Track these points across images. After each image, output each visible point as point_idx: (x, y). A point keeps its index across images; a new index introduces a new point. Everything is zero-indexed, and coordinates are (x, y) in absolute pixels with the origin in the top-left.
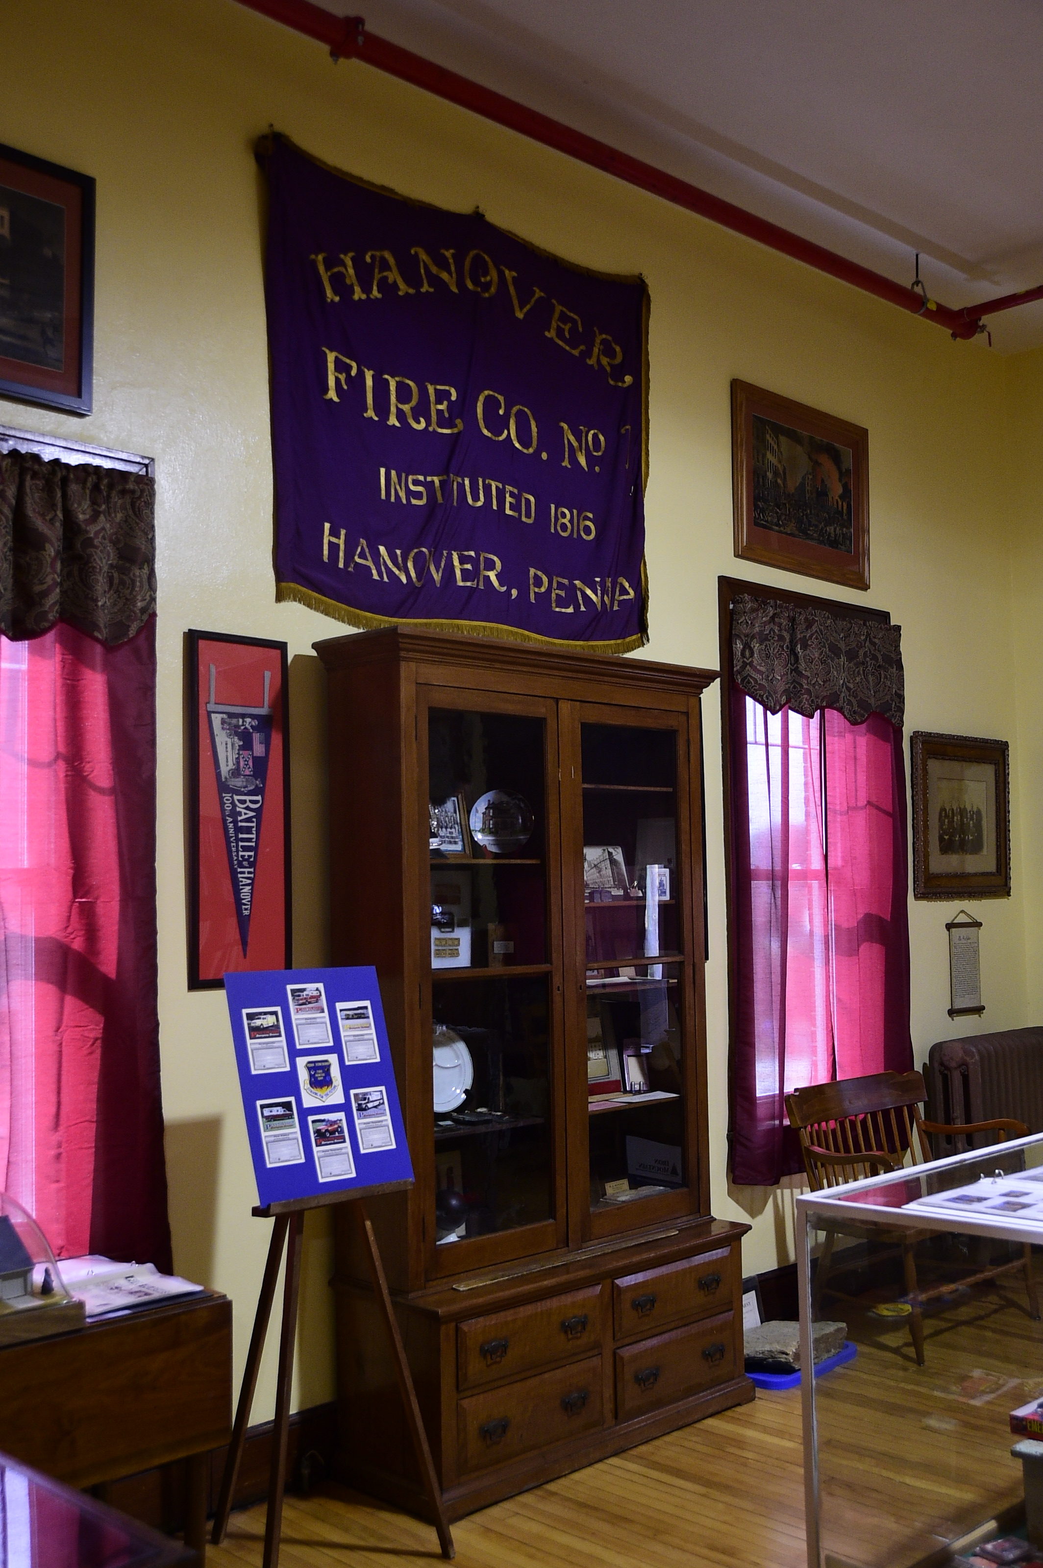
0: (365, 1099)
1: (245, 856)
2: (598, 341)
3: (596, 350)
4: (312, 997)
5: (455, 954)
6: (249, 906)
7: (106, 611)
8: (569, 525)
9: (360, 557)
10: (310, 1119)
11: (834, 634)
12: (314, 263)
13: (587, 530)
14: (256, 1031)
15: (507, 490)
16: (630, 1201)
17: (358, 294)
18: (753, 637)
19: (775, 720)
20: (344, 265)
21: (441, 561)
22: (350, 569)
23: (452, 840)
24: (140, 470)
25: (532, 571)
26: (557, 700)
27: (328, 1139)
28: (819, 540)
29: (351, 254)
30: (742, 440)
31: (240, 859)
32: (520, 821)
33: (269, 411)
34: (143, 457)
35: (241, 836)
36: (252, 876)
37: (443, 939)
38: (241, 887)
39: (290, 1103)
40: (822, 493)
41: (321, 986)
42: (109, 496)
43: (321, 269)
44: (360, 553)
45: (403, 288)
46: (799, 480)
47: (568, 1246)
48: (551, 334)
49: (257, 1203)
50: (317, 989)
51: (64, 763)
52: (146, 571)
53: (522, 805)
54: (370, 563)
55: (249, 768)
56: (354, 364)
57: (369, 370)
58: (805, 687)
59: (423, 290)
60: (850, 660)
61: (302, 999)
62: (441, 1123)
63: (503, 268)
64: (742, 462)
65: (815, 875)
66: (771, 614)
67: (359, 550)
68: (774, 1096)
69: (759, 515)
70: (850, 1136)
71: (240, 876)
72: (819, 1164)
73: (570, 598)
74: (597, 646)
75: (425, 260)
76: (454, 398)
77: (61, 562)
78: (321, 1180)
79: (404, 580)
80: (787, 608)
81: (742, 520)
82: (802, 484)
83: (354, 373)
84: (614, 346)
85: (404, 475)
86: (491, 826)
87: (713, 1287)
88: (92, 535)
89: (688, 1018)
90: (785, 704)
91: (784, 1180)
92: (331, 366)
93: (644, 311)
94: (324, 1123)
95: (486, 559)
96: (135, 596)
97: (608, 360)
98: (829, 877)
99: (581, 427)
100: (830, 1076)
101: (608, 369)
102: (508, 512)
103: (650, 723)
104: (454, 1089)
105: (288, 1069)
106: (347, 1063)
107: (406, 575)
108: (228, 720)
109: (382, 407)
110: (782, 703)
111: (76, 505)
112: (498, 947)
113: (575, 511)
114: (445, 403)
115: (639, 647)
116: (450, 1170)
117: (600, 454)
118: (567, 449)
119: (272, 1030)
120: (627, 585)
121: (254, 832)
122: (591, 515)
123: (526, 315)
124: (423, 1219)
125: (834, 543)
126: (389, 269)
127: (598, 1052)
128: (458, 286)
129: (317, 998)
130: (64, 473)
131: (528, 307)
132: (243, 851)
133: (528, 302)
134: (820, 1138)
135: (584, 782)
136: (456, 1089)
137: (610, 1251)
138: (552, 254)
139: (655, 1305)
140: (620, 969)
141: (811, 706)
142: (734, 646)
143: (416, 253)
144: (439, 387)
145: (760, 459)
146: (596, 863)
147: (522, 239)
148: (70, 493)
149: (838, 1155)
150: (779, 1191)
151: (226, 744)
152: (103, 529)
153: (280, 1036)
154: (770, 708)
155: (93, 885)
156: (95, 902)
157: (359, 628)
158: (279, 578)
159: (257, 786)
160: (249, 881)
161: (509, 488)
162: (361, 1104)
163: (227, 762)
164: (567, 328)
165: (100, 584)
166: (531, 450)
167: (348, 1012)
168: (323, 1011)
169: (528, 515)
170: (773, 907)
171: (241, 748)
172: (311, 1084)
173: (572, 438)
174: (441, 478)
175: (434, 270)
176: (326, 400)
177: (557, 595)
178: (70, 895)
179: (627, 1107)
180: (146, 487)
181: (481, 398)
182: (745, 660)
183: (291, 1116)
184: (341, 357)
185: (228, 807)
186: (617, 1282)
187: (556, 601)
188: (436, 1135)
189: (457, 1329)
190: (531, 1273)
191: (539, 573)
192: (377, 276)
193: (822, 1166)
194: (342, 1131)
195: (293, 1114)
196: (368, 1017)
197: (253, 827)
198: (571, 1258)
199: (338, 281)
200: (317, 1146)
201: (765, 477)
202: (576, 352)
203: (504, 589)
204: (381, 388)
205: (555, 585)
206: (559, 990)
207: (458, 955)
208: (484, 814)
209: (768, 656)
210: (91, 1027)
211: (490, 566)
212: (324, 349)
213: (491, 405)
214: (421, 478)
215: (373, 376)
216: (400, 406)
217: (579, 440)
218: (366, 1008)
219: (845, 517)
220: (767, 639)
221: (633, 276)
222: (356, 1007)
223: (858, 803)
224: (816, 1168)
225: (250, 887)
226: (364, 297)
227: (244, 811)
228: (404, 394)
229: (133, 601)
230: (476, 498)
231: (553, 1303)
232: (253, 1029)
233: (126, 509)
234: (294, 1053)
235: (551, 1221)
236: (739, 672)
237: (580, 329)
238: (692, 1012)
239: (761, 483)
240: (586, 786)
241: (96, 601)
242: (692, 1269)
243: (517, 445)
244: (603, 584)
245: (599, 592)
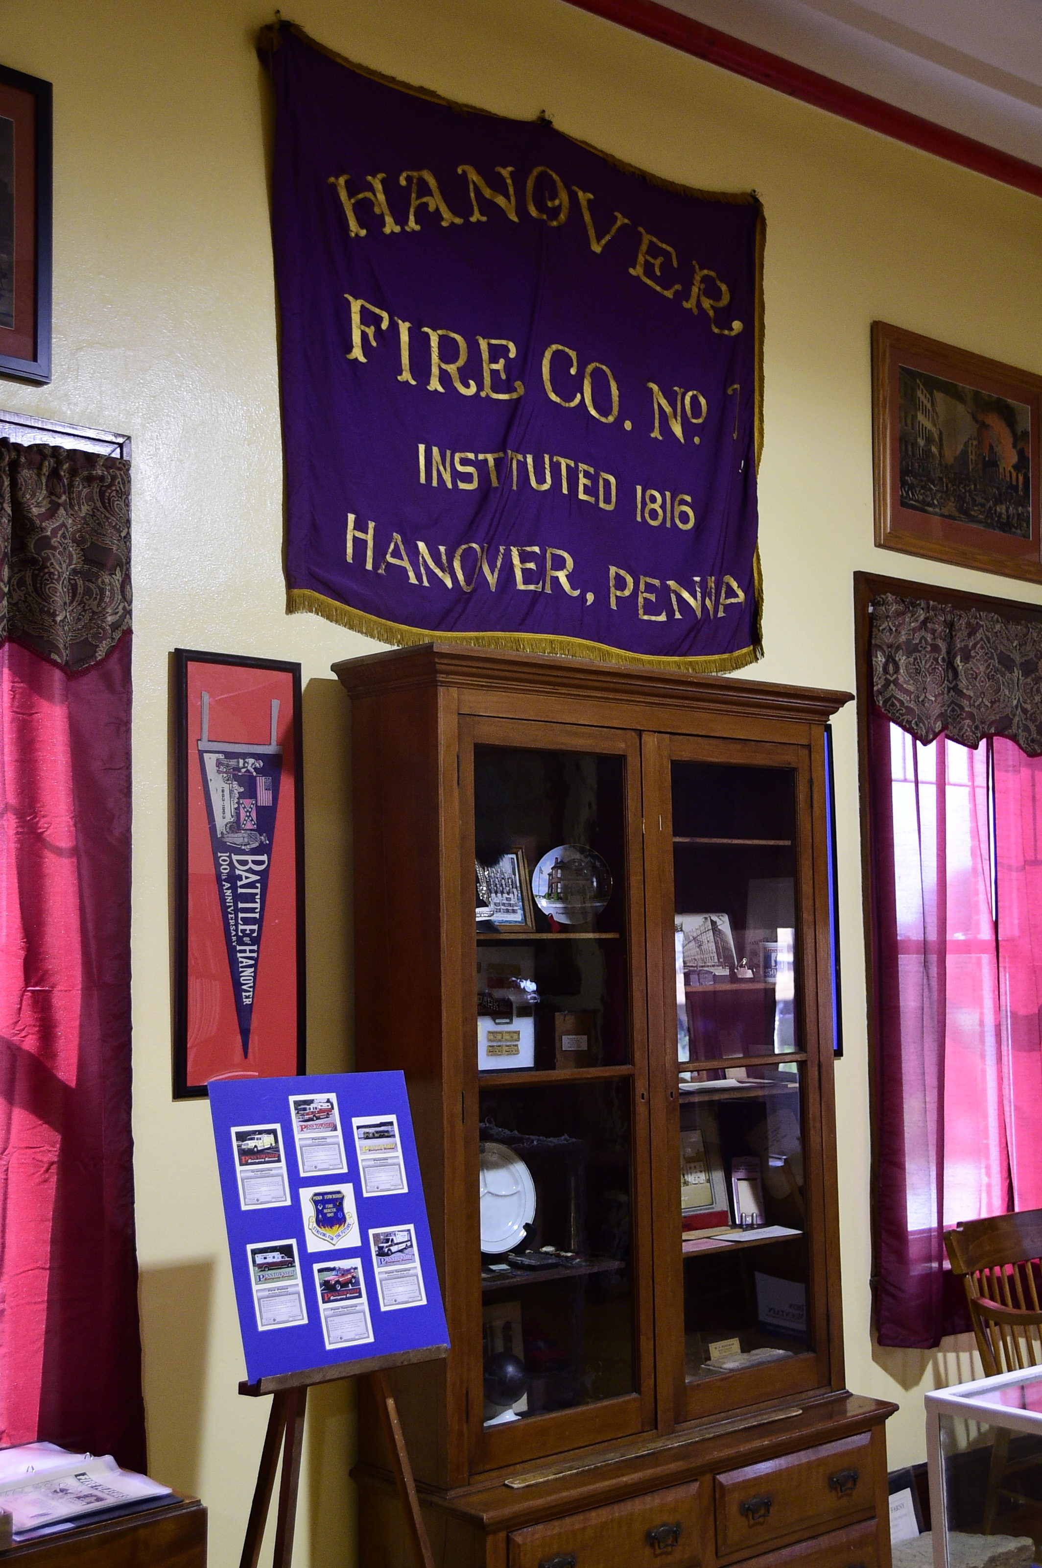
0: (387, 1241)
1: (246, 930)
2: (698, 278)
3: (695, 290)
4: (321, 1111)
5: (513, 1050)
6: (251, 993)
7: (66, 628)
8: (660, 511)
9: (393, 556)
10: (316, 1267)
11: (1006, 642)
12: (334, 188)
13: (684, 518)
14: (249, 1155)
15: (580, 468)
16: (742, 1369)
17: (390, 226)
18: (898, 648)
19: (928, 753)
20: (372, 189)
21: (497, 558)
22: (380, 571)
23: (509, 908)
24: (113, 451)
25: (613, 570)
26: (640, 733)
27: (339, 1293)
28: (986, 523)
29: (381, 176)
30: (885, 399)
31: (240, 934)
32: (595, 884)
33: (277, 375)
34: (117, 435)
35: (240, 905)
36: (255, 955)
37: (500, 1033)
38: (241, 970)
39: (290, 1247)
40: (991, 463)
41: (333, 1097)
42: (71, 485)
43: (343, 195)
44: (393, 551)
45: (448, 218)
46: (960, 447)
47: (656, 1428)
48: (637, 271)
49: (245, 1378)
50: (328, 1101)
51: (14, 817)
52: (118, 576)
53: (598, 864)
54: (406, 564)
55: (252, 820)
56: (385, 315)
57: (404, 322)
58: (967, 709)
59: (473, 219)
60: (1026, 674)
61: (308, 1114)
62: (493, 1267)
63: (575, 188)
64: (885, 428)
65: (980, 947)
66: (922, 618)
67: (392, 546)
68: (930, 1230)
69: (907, 493)
70: (1033, 1285)
71: (239, 955)
72: (992, 1323)
73: (662, 603)
74: (697, 662)
75: (475, 179)
76: (512, 354)
77: (9, 568)
78: (329, 1347)
79: (449, 584)
80: (943, 610)
81: (885, 500)
82: (964, 453)
83: (384, 325)
84: (719, 283)
85: (448, 453)
86: (559, 891)
87: (849, 1486)
88: (49, 533)
89: (812, 1132)
90: (940, 732)
91: (947, 1341)
92: (356, 318)
93: (758, 237)
94: (334, 1273)
95: (554, 556)
96: (104, 609)
97: (711, 302)
98: (1001, 950)
99: (676, 388)
100: (1005, 1205)
101: (711, 313)
102: (582, 496)
103: (760, 759)
104: (510, 1224)
105: (288, 1203)
106: (365, 1195)
107: (451, 578)
108: (225, 762)
109: (421, 368)
110: (937, 730)
111: (28, 496)
112: (568, 1042)
113: (668, 494)
114: (502, 361)
115: (751, 663)
116: (507, 1327)
117: (700, 421)
118: (657, 416)
119: (268, 1155)
120: (735, 585)
121: (258, 901)
122: (688, 498)
123: (605, 248)
124: (467, 1392)
125: (1006, 526)
126: (430, 193)
127: (699, 1174)
128: (517, 214)
129: (328, 1112)
130: (14, 455)
131: (608, 238)
132: (244, 925)
133: (608, 232)
134: (992, 1288)
135: (675, 834)
136: (513, 1225)
137: (711, 1435)
138: (640, 170)
139: (771, 1509)
140: (726, 1070)
141: (974, 733)
142: (874, 659)
143: (464, 172)
144: (493, 342)
145: (909, 422)
146: (695, 935)
147: (601, 151)
148: (21, 480)
149: (1016, 1311)
150: (940, 1356)
151: (223, 791)
152: (63, 525)
153: (279, 1161)
154: (921, 737)
155: (48, 970)
156: (50, 991)
157: (392, 644)
158: (291, 583)
159: (261, 842)
160: (252, 962)
161: (582, 466)
162: (383, 1247)
163: (224, 812)
164: (657, 262)
165: (60, 593)
166: (611, 419)
167: (367, 1130)
168: (335, 1129)
169: (607, 501)
170: (926, 990)
171: (241, 795)
172: (319, 1222)
173: (664, 402)
174: (496, 455)
175: (487, 193)
176: (349, 360)
177: (645, 599)
178: (21, 983)
179: (735, 1248)
180: (118, 473)
181: (548, 355)
182: (888, 676)
183: (291, 1264)
184: (368, 306)
185: (225, 869)
186: (722, 1478)
187: (644, 607)
188: (484, 1283)
189: (508, 1540)
190: (606, 1465)
191: (622, 573)
192: (414, 203)
193: (996, 1324)
194: (357, 1283)
195: (294, 1261)
196: (394, 1136)
197: (257, 894)
198: (659, 1445)
199: (364, 211)
200: (324, 1302)
201: (915, 444)
202: (669, 294)
203: (576, 593)
204: (420, 344)
205: (642, 587)
206: (643, 1098)
207: (517, 1052)
208: (549, 875)
209: (918, 672)
210: (45, 1148)
211: (560, 565)
212: (346, 296)
213: (560, 362)
214: (471, 456)
215: (409, 329)
216: (444, 366)
217: (673, 405)
218: (391, 1124)
219: (1021, 493)
220: (916, 650)
221: (744, 194)
222: (378, 1122)
223: (1038, 856)
224: (988, 1326)
225: (252, 970)
226: (397, 229)
227: (244, 874)
228: (449, 352)
229: (103, 615)
230: (541, 480)
231: (636, 1506)
232: (243, 1153)
233: (93, 501)
234: (296, 1182)
235: (634, 1395)
236: (880, 692)
237: (675, 264)
238: (818, 1125)
239: (910, 453)
240: (678, 839)
241: (54, 615)
242: (820, 1462)
243: (593, 412)
244: (703, 584)
245: (699, 595)
